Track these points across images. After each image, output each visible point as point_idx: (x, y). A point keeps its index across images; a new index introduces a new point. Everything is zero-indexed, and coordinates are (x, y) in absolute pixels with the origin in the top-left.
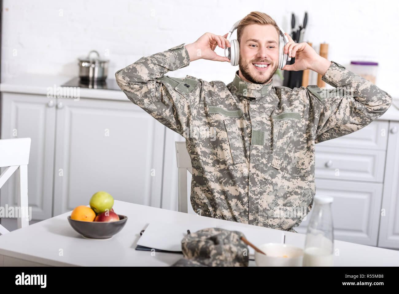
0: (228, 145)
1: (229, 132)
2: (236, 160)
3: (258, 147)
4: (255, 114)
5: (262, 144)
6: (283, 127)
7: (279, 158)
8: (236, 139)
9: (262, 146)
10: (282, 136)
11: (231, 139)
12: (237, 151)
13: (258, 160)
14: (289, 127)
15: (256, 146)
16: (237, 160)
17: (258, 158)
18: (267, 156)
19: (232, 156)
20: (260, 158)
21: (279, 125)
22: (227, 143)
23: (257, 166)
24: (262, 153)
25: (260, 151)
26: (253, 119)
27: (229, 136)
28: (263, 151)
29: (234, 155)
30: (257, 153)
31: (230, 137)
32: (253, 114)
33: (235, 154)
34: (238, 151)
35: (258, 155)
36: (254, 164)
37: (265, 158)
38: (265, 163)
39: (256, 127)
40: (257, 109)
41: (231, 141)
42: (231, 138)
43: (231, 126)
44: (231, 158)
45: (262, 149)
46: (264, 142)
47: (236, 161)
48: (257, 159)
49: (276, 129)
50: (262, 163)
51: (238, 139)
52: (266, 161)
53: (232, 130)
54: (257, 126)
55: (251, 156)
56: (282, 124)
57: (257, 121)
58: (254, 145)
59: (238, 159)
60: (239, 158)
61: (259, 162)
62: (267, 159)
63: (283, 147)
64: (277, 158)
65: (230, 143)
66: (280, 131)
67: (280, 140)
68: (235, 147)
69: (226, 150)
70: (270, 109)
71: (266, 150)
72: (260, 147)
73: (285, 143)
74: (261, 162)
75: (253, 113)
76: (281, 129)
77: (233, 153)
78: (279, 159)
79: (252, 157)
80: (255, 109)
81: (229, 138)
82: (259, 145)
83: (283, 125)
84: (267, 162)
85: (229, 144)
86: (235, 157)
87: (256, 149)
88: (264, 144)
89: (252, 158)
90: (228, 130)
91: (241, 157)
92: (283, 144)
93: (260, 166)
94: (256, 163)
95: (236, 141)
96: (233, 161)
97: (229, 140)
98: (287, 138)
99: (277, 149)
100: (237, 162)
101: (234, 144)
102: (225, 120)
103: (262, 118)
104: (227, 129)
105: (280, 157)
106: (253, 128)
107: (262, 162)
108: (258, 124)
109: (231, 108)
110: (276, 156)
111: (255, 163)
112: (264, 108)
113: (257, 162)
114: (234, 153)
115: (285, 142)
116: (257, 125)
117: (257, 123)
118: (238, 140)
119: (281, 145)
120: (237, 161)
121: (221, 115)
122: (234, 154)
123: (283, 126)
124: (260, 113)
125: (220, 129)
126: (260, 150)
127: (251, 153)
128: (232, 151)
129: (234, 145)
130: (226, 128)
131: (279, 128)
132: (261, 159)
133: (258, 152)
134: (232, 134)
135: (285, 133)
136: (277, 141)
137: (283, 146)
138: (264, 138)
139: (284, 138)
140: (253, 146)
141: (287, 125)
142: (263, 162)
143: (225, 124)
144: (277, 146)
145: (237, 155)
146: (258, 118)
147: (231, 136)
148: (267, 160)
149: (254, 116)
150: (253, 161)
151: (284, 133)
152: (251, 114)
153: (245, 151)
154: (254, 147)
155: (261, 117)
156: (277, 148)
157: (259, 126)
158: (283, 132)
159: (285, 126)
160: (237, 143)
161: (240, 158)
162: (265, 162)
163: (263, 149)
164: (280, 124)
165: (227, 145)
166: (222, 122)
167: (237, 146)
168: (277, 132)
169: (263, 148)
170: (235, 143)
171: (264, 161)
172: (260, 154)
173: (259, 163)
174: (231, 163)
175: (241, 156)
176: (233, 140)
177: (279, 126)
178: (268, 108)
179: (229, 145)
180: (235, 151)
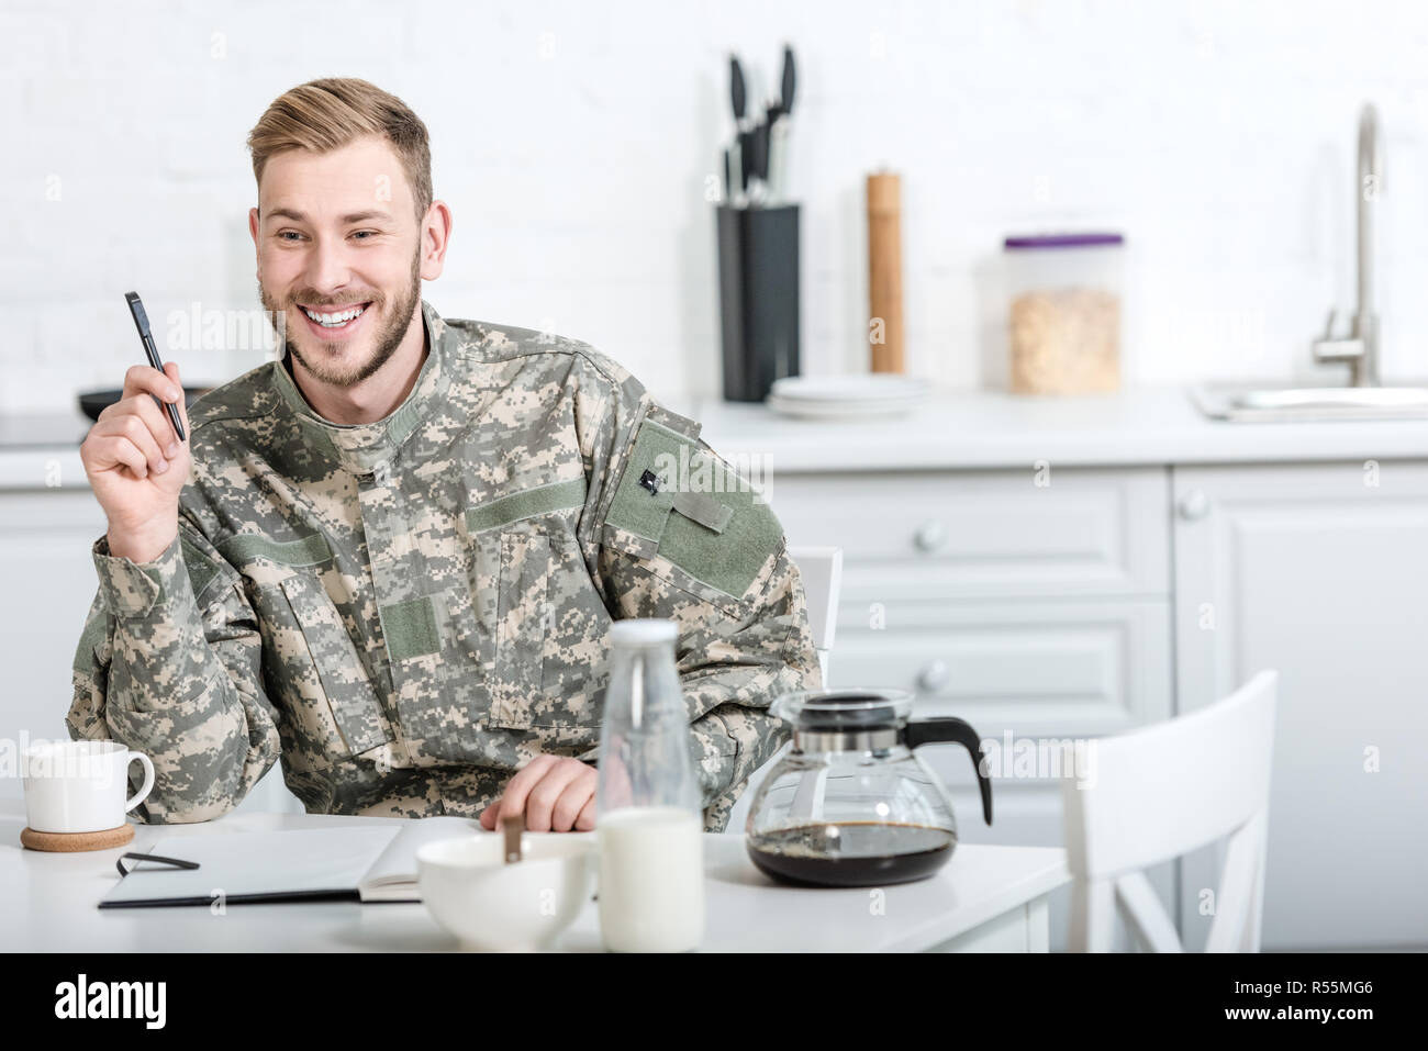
0: (317, 681)
1: (308, 628)
2: (356, 738)
3: (421, 666)
4: (387, 529)
5: (434, 648)
6: (511, 558)
7: (518, 688)
8: (341, 653)
9: (437, 655)
10: (514, 598)
11: (321, 657)
12: (354, 699)
13: (433, 721)
14: (538, 551)
15: (413, 661)
16: (361, 738)
17: (430, 712)
18: (461, 694)
19: (339, 723)
20: (439, 709)
21: (494, 555)
22: (312, 677)
23: (433, 745)
24: (441, 683)
25: (432, 681)
26: (381, 556)
27: (312, 646)
28: (444, 676)
29: (347, 719)
30: (421, 694)
31: (316, 649)
32: (380, 531)
33: (350, 713)
34: (358, 698)
35: (428, 697)
36: (422, 741)
37: (458, 706)
38: (461, 725)
39: (390, 589)
40: (393, 498)
41: (323, 665)
42: (323, 650)
43: (311, 604)
44: (336, 733)
45: (438, 666)
46: (440, 635)
47: (356, 743)
48: (426, 717)
49: (484, 574)
50: (452, 727)
51: (347, 652)
52: (464, 715)
53: (320, 619)
54: (393, 584)
55: (404, 713)
56: (506, 546)
57: (397, 562)
58: (404, 662)
59: (363, 733)
60: (367, 727)
61: (439, 729)
62: (463, 705)
63: (527, 640)
64: (507, 693)
65: (322, 673)
66: (505, 576)
67: (511, 614)
68: (341, 684)
69: (310, 702)
70: (442, 480)
71: (454, 667)
72: (429, 662)
73: (532, 620)
74: (443, 724)
75: (381, 525)
76: (508, 570)
77: (340, 710)
78: (516, 694)
79: (406, 716)
80: (386, 504)
81: (314, 655)
82: (421, 653)
83: (511, 549)
84: (467, 720)
85: (317, 678)
86: (349, 726)
87: (417, 671)
88: (443, 644)
89: (408, 721)
90: (306, 624)
91: (371, 721)
92: (525, 629)
93: (445, 743)
94: (427, 736)
95: (341, 659)
96: (347, 746)
97: (316, 661)
98: (536, 597)
99: (503, 655)
100: (363, 748)
101: (335, 674)
102: (287, 581)
103: (419, 535)
104: (302, 619)
105: (522, 684)
106: (381, 597)
107: (448, 723)
108: (400, 574)
109: (282, 530)
110: (505, 685)
111: (424, 738)
112: (421, 486)
113: (429, 731)
114: (345, 711)
115: (533, 615)
116: (395, 579)
117: (393, 571)
118: (347, 656)
119: (517, 633)
120: (360, 741)
121: (265, 564)
122: (345, 714)
123: (514, 553)
124: (410, 511)
125: (276, 621)
126: (430, 676)
127: (401, 696)
128: (335, 705)
129: (337, 678)
130: (298, 616)
131: (498, 565)
132: (442, 714)
133: (425, 687)
134: (323, 635)
135: (523, 584)
136: (497, 624)
137: (525, 634)
138: (437, 623)
139: (523, 601)
140: (402, 666)
141: (527, 546)
142: (453, 722)
143: (290, 597)
144: (501, 641)
145: (357, 717)
146: (402, 545)
147: (319, 645)
148: (464, 710)
149: (384, 536)
150: (415, 730)
151: (520, 580)
152: (371, 535)
153: (380, 695)
154: (406, 670)
155: (414, 531)
156: (503, 652)
157: (401, 582)
158: (514, 579)
159: (518, 554)
160: (349, 667)
161: (372, 725)
162: (461, 722)
163: (444, 664)
164: (499, 550)
165: (313, 681)
166: (278, 594)
167: (351, 681)
168: (490, 586)
169: (440, 661)
170: (340, 672)
171: (457, 718)
172: (435, 695)
173: (439, 734)
174: (338, 752)
175: (373, 717)
176: (332, 660)
177: (495, 559)
178: (434, 480)
179: (321, 682)
180: (347, 703)
